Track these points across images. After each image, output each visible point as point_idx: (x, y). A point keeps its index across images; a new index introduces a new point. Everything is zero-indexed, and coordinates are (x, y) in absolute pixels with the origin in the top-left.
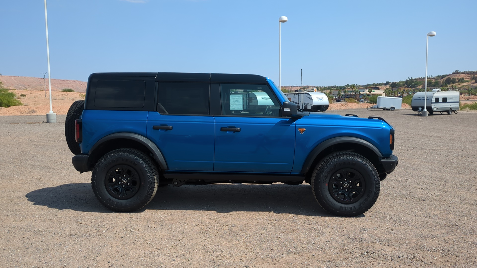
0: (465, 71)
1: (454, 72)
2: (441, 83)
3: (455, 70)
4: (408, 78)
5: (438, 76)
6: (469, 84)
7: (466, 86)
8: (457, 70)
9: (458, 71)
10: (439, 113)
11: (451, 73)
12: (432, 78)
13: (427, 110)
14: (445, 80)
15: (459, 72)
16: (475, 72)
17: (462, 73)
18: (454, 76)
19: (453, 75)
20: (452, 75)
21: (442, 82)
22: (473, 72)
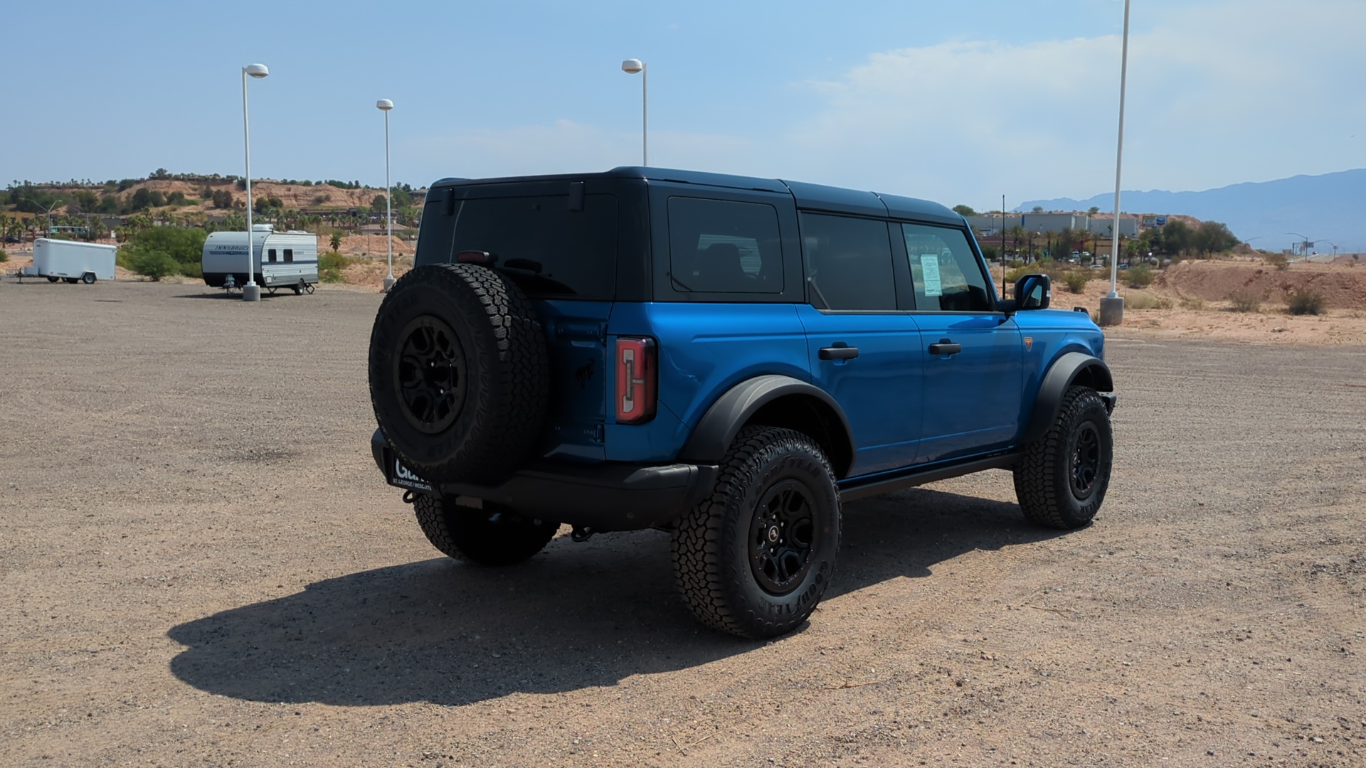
0: (182, 174)
1: (154, 172)
2: (122, 203)
3: (157, 169)
4: (15, 182)
5: (111, 183)
6: (201, 211)
7: (192, 214)
8: (161, 170)
9: (166, 171)
10: (279, 291)
11: (146, 177)
12: (92, 188)
13: (257, 284)
14: (132, 196)
15: (167, 173)
16: (211, 177)
17: (177, 178)
18: (154, 186)
19: (153, 181)
20: (148, 182)
21: (123, 199)
22: (204, 177)
